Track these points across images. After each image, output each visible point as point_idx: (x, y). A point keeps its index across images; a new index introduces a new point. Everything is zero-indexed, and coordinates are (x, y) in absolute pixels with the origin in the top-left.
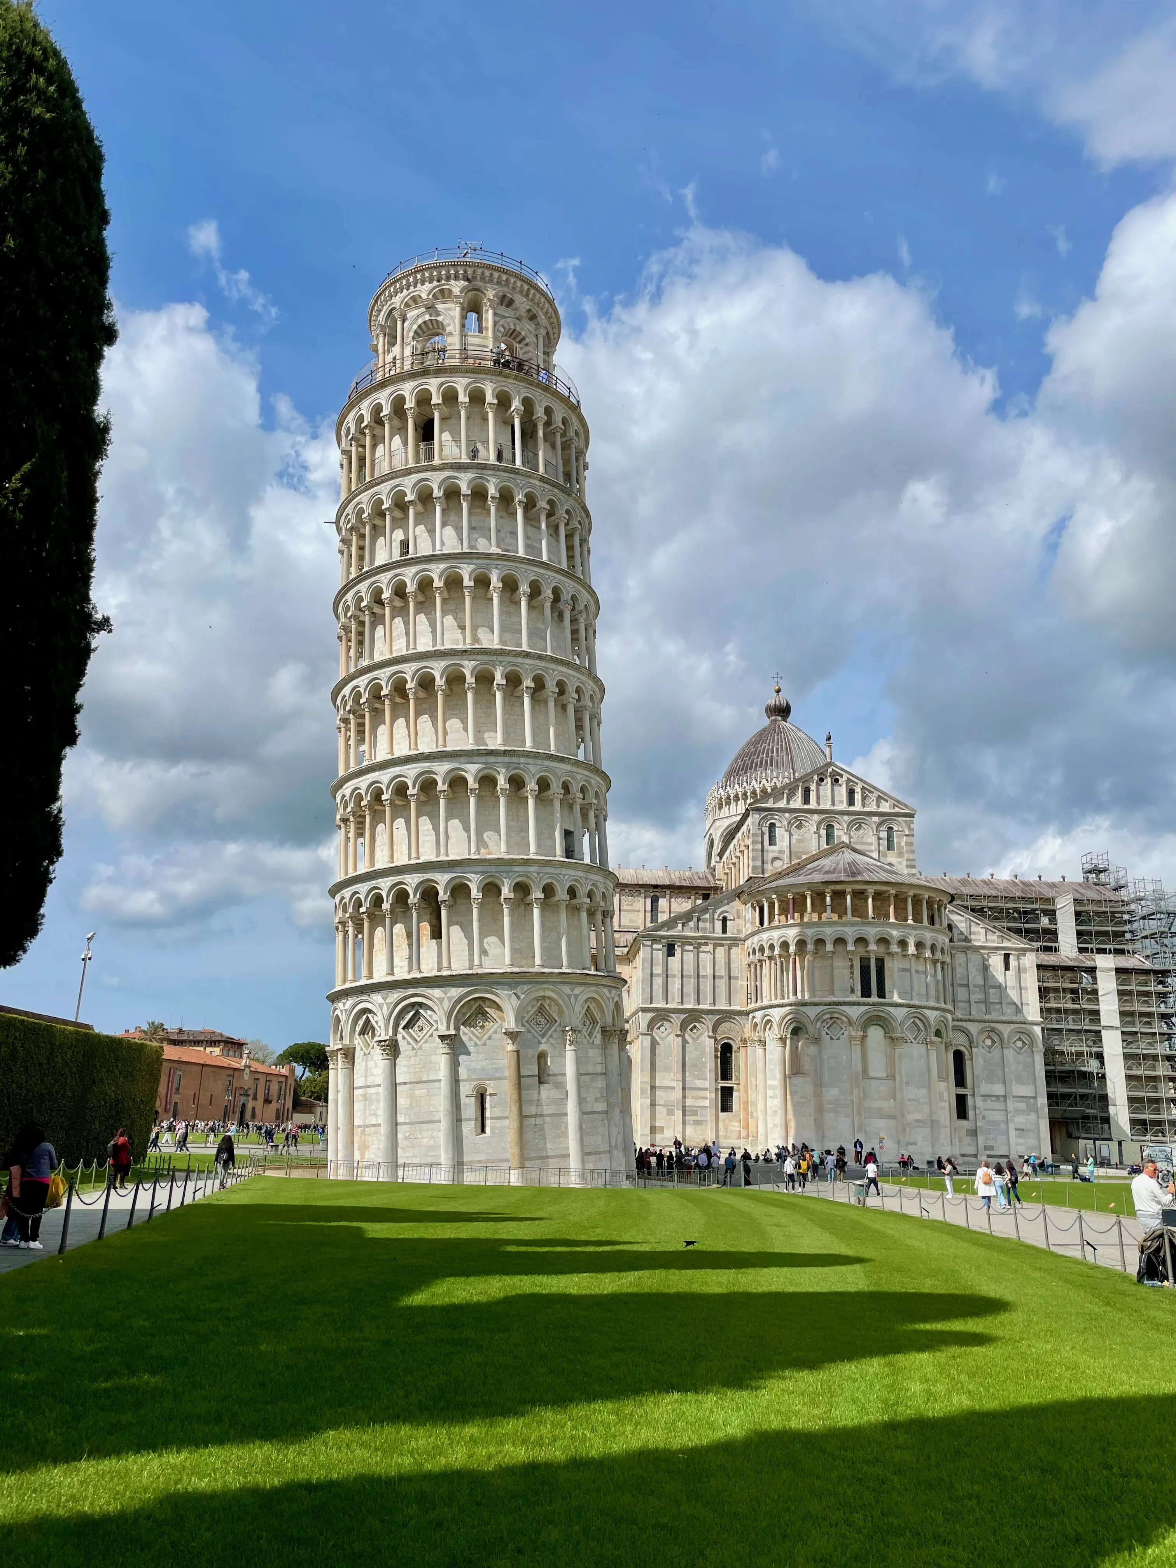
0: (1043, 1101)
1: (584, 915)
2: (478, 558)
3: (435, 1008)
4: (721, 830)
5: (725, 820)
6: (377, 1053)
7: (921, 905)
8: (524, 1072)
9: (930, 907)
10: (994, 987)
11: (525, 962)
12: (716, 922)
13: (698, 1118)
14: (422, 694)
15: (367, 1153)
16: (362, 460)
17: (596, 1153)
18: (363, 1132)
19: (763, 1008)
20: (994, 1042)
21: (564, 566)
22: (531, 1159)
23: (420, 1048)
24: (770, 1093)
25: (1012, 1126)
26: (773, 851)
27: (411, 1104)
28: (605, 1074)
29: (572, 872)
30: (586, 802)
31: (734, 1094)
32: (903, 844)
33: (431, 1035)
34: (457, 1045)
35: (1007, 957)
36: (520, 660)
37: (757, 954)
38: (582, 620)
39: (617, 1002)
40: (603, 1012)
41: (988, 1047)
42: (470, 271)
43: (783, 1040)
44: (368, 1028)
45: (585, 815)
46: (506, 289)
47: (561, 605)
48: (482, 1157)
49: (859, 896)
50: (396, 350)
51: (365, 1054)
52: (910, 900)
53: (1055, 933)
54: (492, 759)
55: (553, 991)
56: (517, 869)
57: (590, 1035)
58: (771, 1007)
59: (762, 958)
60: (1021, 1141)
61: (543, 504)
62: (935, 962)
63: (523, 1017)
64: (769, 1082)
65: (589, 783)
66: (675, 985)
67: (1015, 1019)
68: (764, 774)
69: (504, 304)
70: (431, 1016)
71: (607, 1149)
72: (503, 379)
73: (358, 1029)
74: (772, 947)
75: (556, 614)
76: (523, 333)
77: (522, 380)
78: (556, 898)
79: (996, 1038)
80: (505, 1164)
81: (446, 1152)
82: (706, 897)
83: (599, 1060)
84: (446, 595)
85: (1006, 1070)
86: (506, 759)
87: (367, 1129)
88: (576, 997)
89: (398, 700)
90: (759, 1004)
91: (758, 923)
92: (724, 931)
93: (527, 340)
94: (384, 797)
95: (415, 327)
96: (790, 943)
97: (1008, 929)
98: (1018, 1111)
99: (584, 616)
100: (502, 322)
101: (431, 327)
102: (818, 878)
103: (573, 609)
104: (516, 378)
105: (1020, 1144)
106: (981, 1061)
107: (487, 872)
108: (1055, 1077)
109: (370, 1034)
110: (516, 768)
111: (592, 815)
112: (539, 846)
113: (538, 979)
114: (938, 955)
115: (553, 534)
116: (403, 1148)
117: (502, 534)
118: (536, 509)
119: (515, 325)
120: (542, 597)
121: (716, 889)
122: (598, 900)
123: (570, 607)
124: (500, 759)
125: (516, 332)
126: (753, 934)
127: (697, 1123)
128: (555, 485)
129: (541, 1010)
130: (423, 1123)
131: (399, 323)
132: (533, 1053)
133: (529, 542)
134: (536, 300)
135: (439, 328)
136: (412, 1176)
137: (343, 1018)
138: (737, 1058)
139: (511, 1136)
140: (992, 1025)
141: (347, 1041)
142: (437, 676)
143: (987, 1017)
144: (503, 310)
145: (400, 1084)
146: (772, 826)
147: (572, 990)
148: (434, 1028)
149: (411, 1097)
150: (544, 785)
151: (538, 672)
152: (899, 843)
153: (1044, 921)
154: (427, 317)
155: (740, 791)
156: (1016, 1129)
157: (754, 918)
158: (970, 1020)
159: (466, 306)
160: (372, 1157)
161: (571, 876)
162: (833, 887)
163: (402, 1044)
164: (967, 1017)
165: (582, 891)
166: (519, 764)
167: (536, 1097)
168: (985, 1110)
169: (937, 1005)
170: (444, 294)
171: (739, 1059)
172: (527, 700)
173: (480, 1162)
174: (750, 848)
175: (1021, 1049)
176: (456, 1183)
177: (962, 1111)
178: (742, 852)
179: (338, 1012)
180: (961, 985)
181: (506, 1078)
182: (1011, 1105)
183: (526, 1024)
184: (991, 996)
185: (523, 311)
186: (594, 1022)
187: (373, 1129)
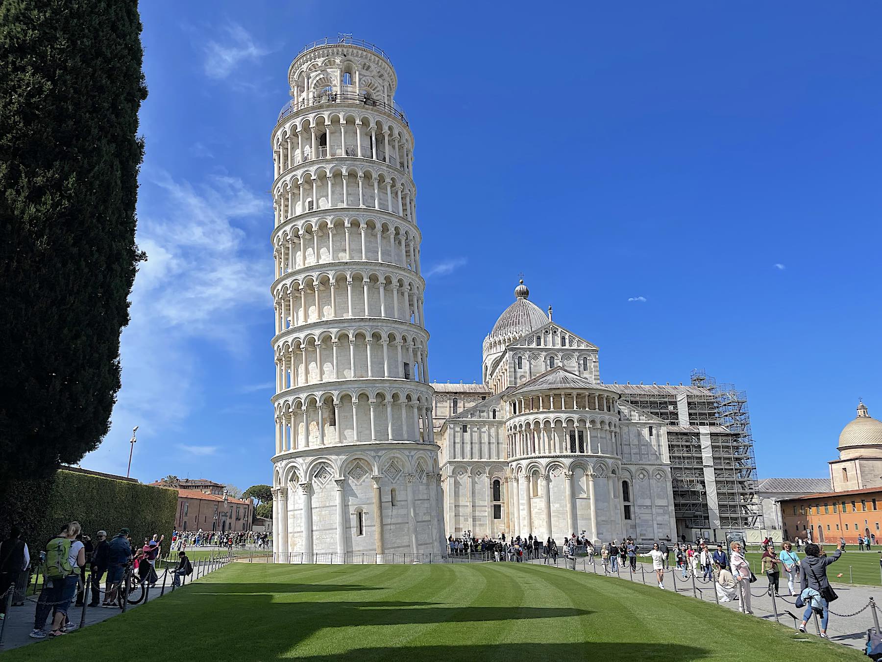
0: (672, 508)
1: (416, 410)
2: (353, 211)
3: (333, 465)
4: (492, 361)
5: (494, 355)
6: (300, 490)
7: (603, 400)
8: (383, 500)
9: (608, 402)
10: (644, 445)
11: (383, 437)
12: (490, 412)
13: (482, 523)
14: (322, 288)
15: (295, 548)
16: (286, 156)
17: (425, 544)
18: (293, 536)
19: (516, 460)
20: (644, 476)
21: (401, 214)
22: (389, 549)
23: (325, 487)
24: (521, 507)
25: (655, 522)
26: (521, 372)
27: (320, 520)
28: (429, 499)
29: (409, 387)
30: (416, 347)
31: (502, 508)
32: (592, 367)
33: (331, 480)
34: (345, 486)
35: (651, 428)
36: (377, 268)
37: (513, 430)
38: (412, 245)
39: (435, 459)
40: (427, 465)
41: (641, 478)
42: (345, 50)
43: (528, 478)
44: (294, 478)
45: (415, 355)
46: (365, 61)
47: (400, 237)
48: (361, 548)
49: (569, 396)
50: (304, 95)
51: (293, 492)
52: (596, 398)
53: (677, 414)
54: (362, 324)
55: (399, 453)
56: (377, 385)
57: (420, 478)
58: (521, 459)
59: (515, 432)
60: (661, 530)
61: (388, 180)
62: (611, 432)
63: (382, 469)
64: (520, 502)
65: (418, 337)
66: (468, 448)
67: (656, 463)
68: (514, 329)
69: (365, 68)
70: (330, 470)
71: (431, 541)
72: (365, 111)
73: (289, 478)
74: (521, 426)
75: (397, 242)
76: (376, 85)
77: (376, 111)
78: (400, 401)
79: (645, 473)
80: (374, 552)
81: (340, 546)
82: (484, 398)
83: (425, 492)
84: (335, 232)
85: (651, 491)
86: (371, 324)
87: (295, 534)
88: (412, 456)
89: (309, 291)
90: (514, 458)
91: (513, 413)
92: (494, 417)
93: (378, 89)
94: (302, 346)
95: (315, 82)
96: (531, 423)
97: (651, 413)
98: (658, 514)
99: (413, 243)
100: (363, 79)
101: (324, 82)
102: (545, 386)
103: (407, 239)
104: (372, 110)
105: (660, 532)
106: (638, 487)
107: (360, 388)
108: (678, 494)
109: (296, 480)
110: (376, 329)
111: (419, 354)
112: (389, 372)
113: (390, 447)
114: (613, 428)
115: (395, 197)
116: (315, 544)
117: (366, 197)
118: (385, 183)
119: (371, 80)
120: (389, 232)
121: (489, 393)
122: (424, 401)
123: (405, 238)
124: (367, 324)
125: (372, 84)
126: (510, 419)
127: (481, 525)
128: (396, 170)
129: (392, 465)
130: (327, 530)
131: (306, 80)
132: (388, 489)
133: (381, 202)
134: (383, 67)
135: (328, 82)
136: (322, 560)
137: (281, 472)
138: (503, 488)
139: (377, 536)
140: (643, 466)
141: (283, 485)
142: (331, 277)
143: (641, 462)
144: (364, 72)
145: (314, 508)
146: (520, 358)
147: (410, 453)
148: (332, 476)
149: (320, 515)
150: (392, 337)
151: (387, 274)
152: (590, 366)
153: (671, 408)
154: (322, 76)
155: (501, 338)
156: (657, 524)
157: (510, 410)
158: (631, 464)
159: (343, 69)
160: (298, 550)
161: (408, 389)
162: (554, 392)
163: (314, 485)
164: (630, 463)
165: (414, 397)
166: (378, 326)
167: (390, 514)
168: (640, 514)
169: (612, 456)
170: (330, 63)
171: (503, 489)
172: (382, 290)
173: (359, 551)
174: (508, 370)
175: (659, 479)
176: (346, 563)
177: (628, 516)
178: (503, 373)
179: (277, 468)
180: (626, 445)
181: (373, 503)
182: (654, 510)
183: (384, 473)
184: (643, 450)
185: (375, 73)
186: (423, 471)
187: (299, 534)
